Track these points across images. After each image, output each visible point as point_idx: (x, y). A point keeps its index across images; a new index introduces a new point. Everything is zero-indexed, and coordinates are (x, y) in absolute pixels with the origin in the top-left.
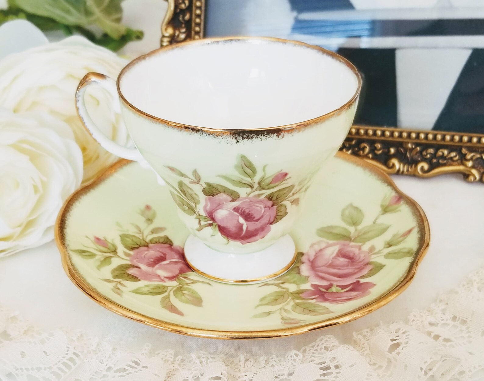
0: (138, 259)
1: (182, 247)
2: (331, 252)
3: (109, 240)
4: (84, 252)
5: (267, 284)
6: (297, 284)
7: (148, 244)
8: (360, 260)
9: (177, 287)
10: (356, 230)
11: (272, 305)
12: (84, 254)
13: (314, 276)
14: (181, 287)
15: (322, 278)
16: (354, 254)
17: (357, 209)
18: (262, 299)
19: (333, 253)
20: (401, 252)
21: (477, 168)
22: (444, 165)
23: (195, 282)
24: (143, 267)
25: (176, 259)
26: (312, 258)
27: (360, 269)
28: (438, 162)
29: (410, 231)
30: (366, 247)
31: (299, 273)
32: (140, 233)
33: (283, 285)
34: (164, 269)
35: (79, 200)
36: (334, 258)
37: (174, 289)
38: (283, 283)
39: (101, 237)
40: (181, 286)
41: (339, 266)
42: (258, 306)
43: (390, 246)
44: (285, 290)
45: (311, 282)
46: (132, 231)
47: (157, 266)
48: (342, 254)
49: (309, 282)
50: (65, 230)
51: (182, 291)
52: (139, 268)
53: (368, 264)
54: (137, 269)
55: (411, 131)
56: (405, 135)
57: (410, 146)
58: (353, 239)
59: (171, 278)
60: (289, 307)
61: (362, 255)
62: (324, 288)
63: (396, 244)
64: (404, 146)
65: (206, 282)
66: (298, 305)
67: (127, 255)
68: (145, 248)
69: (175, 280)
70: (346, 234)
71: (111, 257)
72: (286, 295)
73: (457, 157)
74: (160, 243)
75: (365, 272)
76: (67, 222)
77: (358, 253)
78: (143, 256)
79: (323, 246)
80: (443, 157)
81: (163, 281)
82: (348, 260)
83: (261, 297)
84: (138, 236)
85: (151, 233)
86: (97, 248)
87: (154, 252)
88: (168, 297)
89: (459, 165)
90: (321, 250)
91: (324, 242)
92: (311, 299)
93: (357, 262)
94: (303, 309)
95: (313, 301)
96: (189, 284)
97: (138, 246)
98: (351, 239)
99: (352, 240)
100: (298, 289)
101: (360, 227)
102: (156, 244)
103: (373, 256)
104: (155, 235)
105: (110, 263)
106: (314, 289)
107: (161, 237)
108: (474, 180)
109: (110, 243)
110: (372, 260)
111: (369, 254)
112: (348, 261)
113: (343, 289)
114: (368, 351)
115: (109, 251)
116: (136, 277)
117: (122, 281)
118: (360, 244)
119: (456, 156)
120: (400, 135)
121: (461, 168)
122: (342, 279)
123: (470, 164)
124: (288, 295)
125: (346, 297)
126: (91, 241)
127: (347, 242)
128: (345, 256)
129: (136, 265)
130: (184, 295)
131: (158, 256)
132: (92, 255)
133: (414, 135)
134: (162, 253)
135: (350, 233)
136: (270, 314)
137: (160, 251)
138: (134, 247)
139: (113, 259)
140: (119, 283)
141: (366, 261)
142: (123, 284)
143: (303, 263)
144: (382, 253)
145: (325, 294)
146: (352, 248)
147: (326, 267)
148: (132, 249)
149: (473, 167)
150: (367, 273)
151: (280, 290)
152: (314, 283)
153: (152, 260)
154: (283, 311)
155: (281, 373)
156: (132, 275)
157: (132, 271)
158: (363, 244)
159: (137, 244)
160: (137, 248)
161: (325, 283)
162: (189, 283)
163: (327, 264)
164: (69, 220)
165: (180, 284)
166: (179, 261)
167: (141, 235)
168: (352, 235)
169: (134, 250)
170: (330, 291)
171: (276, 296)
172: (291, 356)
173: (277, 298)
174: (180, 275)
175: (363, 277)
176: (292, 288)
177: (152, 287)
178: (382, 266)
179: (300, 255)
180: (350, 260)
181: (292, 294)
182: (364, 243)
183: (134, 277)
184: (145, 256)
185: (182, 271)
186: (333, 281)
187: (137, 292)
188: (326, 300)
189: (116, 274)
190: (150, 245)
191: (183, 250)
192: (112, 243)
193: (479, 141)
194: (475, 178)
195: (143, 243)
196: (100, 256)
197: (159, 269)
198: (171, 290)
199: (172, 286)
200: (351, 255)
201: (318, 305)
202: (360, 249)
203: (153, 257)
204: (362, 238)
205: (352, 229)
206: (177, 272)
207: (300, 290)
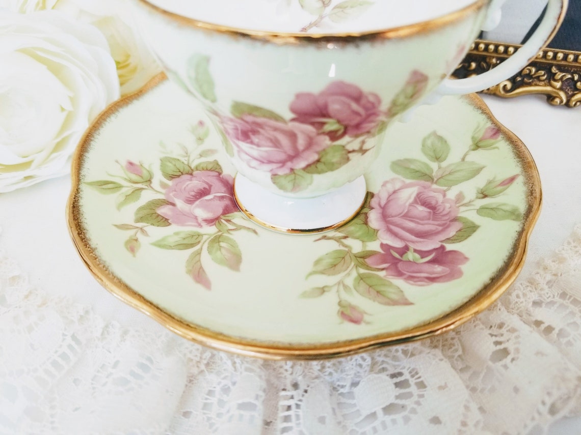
0: (175, 193)
1: (233, 176)
2: (407, 195)
3: (146, 166)
4: (107, 183)
5: (325, 236)
6: (363, 242)
7: (192, 170)
8: (445, 212)
9: (215, 235)
10: (440, 168)
11: (329, 275)
12: (104, 187)
13: (384, 229)
14: (220, 236)
15: (395, 235)
16: (437, 202)
17: (441, 138)
18: (317, 262)
19: (410, 198)
20: (502, 209)
21: (565, 89)
22: (530, 84)
23: (238, 228)
24: (180, 204)
25: (222, 193)
26: (383, 203)
27: (445, 227)
28: (523, 80)
29: (512, 180)
30: (452, 194)
31: (366, 223)
32: (186, 156)
33: (345, 241)
34: (205, 207)
35: (117, 113)
36: (411, 205)
37: (210, 240)
38: (346, 237)
39: (136, 161)
40: (220, 233)
41: (418, 219)
42: (311, 274)
43: (485, 196)
44: (347, 249)
45: (381, 239)
46: (176, 153)
47: (197, 202)
48: (421, 200)
49: (378, 239)
50: (86, 154)
51: (219, 242)
52: (173, 205)
53: (455, 219)
54: (171, 207)
55: (499, 43)
56: (492, 47)
57: (494, 61)
58: (435, 179)
59: (210, 222)
60: (350, 281)
61: (448, 205)
62: (397, 253)
63: (492, 195)
64: (488, 60)
65: (252, 229)
66: (362, 279)
67: (163, 186)
68: (189, 177)
69: (215, 224)
70: (427, 172)
71: (142, 189)
72: (347, 258)
73: (546, 76)
74: (207, 170)
75: (452, 232)
76: (92, 143)
77: (441, 202)
78: (183, 187)
79: (398, 185)
81: (200, 225)
82: (429, 210)
83: (316, 258)
84: (183, 159)
85: (199, 156)
86: (127, 178)
87: (197, 182)
88: (199, 253)
89: (545, 85)
90: (395, 192)
91: (400, 180)
92: (379, 269)
93: (441, 214)
94: (368, 287)
95: (382, 274)
96: (231, 232)
97: (180, 173)
98: (433, 179)
99: (435, 181)
100: (363, 250)
101: (444, 164)
102: (203, 171)
103: (462, 209)
104: (203, 160)
105: (138, 198)
106: (384, 251)
107: (210, 163)
108: (560, 103)
109: (146, 169)
110: (460, 215)
111: (458, 205)
112: (428, 212)
113: (422, 258)
114: (460, 352)
115: (142, 180)
116: (167, 220)
117: (145, 226)
118: (445, 188)
119: (544, 75)
120: (486, 49)
121: (549, 89)
122: (422, 240)
123: (558, 85)
124: (351, 259)
125: (427, 273)
126: (122, 166)
127: (428, 183)
128: (425, 204)
129: (171, 201)
130: (220, 250)
131: (202, 188)
132: (118, 187)
134: (207, 183)
135: (432, 170)
136: (324, 291)
137: (206, 181)
138: (174, 175)
139: (143, 192)
140: (140, 231)
141: (453, 215)
142: (146, 232)
143: (372, 208)
144: (473, 205)
145: (398, 262)
146: (435, 193)
147: (401, 217)
148: (172, 177)
149: (561, 89)
150: (455, 235)
151: (342, 248)
152: (385, 242)
153: (193, 193)
154: (341, 287)
155: (341, 383)
156: (162, 216)
157: (164, 211)
158: (448, 190)
159: (180, 171)
160: (179, 176)
161: (398, 244)
162: (231, 230)
163: (402, 212)
164: (96, 140)
165: (220, 231)
166: (226, 196)
167: (186, 159)
168: (434, 174)
169: (174, 179)
170: (405, 258)
171: (336, 258)
172: (356, 360)
173: (336, 264)
174: (222, 217)
175: (449, 240)
176: (356, 246)
177: (183, 235)
178: (474, 227)
179: (369, 195)
180: (431, 211)
181: (356, 257)
182: (450, 186)
183: (164, 219)
184: (185, 188)
185: (226, 211)
186: (408, 241)
187: (160, 244)
188: (400, 274)
189: (141, 215)
190: (195, 173)
191: (234, 179)
192: (148, 169)
193: (576, 59)
194: (562, 101)
195: (187, 169)
196: (128, 188)
197: (198, 206)
198: (205, 241)
199: (208, 235)
200: (433, 202)
201: (389, 281)
202: (444, 196)
203: (195, 190)
204: (448, 179)
205: (434, 166)
206: (220, 211)
207: (367, 251)
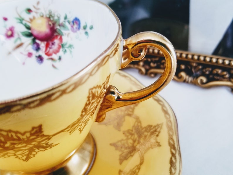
80: (217, 74)
133: (196, 57)
